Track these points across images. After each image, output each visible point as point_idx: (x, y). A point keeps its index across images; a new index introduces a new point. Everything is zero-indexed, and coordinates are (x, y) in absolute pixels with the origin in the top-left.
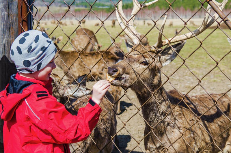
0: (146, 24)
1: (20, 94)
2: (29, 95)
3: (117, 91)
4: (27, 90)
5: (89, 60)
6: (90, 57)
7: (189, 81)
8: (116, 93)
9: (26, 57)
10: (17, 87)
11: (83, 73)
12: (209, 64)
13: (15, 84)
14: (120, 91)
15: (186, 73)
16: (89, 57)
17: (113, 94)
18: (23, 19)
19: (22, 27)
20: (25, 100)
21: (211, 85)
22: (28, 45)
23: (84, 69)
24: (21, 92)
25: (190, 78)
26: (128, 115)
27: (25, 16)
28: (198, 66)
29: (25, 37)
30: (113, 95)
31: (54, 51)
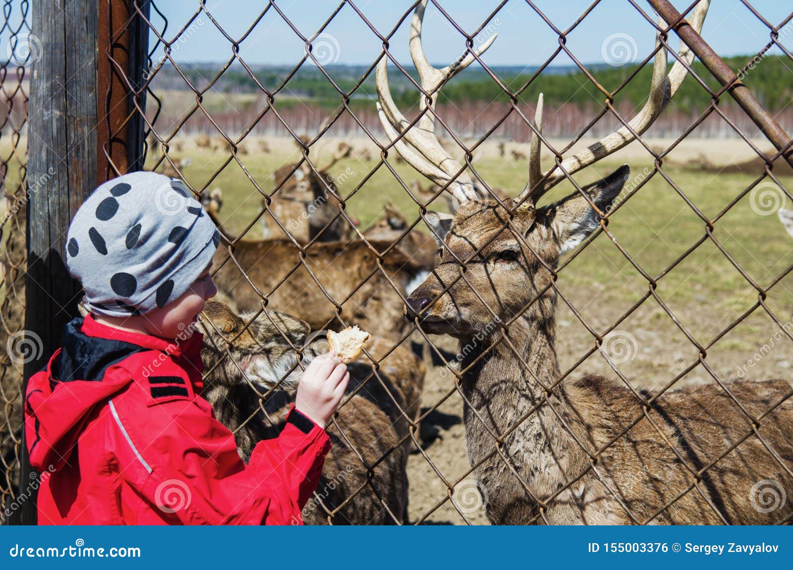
0: (508, 157)
1: (95, 384)
2: (125, 387)
3: (412, 376)
4: (118, 371)
5: (323, 268)
6: (325, 262)
7: (648, 346)
8: (408, 382)
9: (121, 262)
10: (86, 360)
11: (302, 311)
12: (715, 291)
13: (81, 351)
14: (420, 376)
15: (640, 319)
16: (321, 260)
17: (400, 385)
18: (113, 136)
19: (111, 161)
20: (111, 403)
21: (722, 360)
22: (127, 224)
23: (303, 299)
24: (99, 376)
25: (653, 334)
26: (445, 455)
27: (120, 125)
28: (677, 294)
29: (117, 198)
30: (399, 389)
31: (212, 242)
